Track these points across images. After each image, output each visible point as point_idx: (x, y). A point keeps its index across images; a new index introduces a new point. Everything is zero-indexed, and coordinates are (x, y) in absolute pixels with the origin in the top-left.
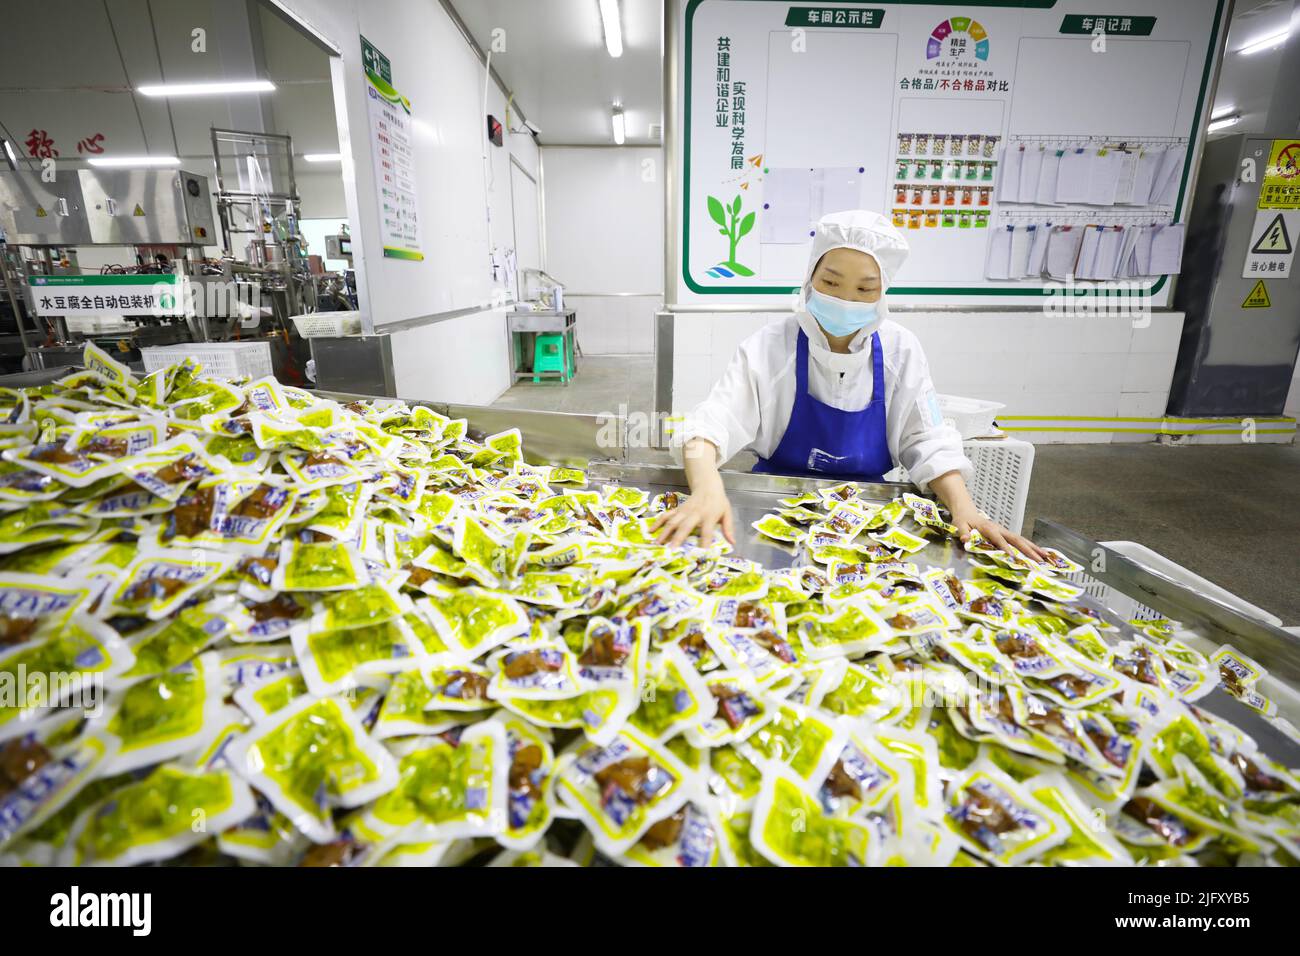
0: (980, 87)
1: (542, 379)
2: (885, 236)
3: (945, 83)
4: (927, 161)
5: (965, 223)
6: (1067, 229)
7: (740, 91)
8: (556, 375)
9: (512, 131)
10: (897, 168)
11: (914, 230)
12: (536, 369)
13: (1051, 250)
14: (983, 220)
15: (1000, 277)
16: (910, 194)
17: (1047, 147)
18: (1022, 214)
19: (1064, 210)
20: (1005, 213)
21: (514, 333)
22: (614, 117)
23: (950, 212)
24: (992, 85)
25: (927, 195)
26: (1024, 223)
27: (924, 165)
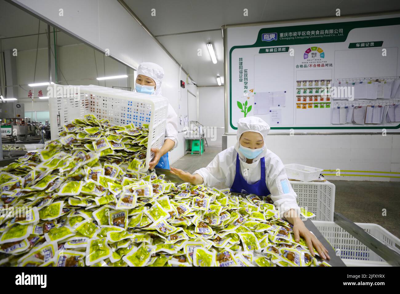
0: (323, 66)
1: (194, 153)
2: (263, 126)
3: (311, 65)
4: (307, 88)
5: (322, 107)
6: (360, 107)
7: (246, 72)
8: (197, 152)
9: (188, 84)
10: (297, 91)
11: (305, 109)
12: (192, 151)
13: (354, 114)
14: (329, 105)
15: (336, 123)
16: (302, 98)
17: (349, 82)
18: (343, 103)
19: (358, 101)
20: (336, 103)
21: (186, 140)
22: (217, 79)
23: (316, 103)
24: (327, 65)
25: (308, 99)
26: (344, 106)
27: (306, 90)
